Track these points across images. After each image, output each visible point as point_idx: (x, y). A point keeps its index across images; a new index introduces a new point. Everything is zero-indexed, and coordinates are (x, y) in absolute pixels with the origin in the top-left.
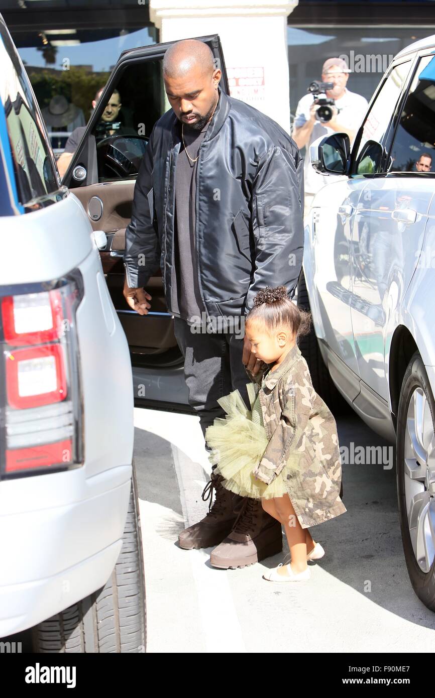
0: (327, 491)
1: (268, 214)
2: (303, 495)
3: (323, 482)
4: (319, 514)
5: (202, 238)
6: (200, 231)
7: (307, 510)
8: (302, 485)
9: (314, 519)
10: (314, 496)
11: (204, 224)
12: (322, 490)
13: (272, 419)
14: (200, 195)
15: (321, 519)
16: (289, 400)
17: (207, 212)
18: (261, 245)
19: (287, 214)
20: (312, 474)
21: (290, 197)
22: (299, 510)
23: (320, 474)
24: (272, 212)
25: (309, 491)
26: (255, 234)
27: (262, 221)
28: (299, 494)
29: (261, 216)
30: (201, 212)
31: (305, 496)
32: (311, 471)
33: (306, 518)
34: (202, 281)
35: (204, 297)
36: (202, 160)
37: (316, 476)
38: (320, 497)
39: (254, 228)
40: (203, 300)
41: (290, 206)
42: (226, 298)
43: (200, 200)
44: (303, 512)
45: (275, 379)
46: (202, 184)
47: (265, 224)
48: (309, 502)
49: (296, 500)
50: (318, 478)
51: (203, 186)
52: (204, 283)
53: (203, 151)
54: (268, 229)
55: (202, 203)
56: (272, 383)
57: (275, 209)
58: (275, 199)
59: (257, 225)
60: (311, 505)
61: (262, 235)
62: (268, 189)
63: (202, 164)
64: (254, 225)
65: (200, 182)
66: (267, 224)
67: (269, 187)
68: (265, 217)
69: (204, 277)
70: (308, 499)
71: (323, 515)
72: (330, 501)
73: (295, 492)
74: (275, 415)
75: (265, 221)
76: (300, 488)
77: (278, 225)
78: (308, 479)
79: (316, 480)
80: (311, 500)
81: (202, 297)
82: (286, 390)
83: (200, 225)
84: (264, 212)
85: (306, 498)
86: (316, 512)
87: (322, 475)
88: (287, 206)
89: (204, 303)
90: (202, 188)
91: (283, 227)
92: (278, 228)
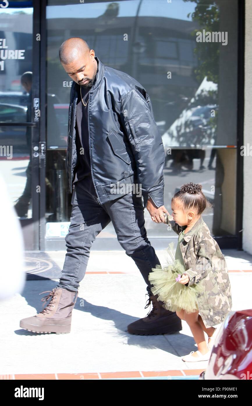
0: (222, 304)
1: (137, 130)
2: (208, 307)
3: (220, 299)
4: (217, 319)
5: (93, 147)
6: (91, 144)
7: (209, 317)
8: (207, 301)
9: (214, 322)
10: (214, 308)
11: (93, 139)
12: (219, 304)
13: (189, 261)
14: (90, 122)
15: (218, 322)
16: (202, 247)
17: (94, 132)
18: (138, 148)
19: (148, 127)
20: (213, 294)
21: (147, 117)
22: (204, 317)
23: (218, 294)
24: (140, 128)
25: (212, 304)
26: (132, 143)
27: (135, 135)
28: (205, 306)
29: (133, 132)
30: (91, 132)
31: (209, 308)
32: (213, 292)
33: (208, 321)
34: (93, 173)
35: (95, 183)
36: (91, 102)
37: (216, 295)
38: (218, 308)
39: (130, 140)
40: (94, 185)
41: (149, 122)
42: (108, 183)
43: (90, 125)
44: (207, 318)
45: (190, 236)
46: (91, 115)
47: (137, 136)
48: (210, 312)
49: (203, 311)
50: (217, 296)
51: (91, 117)
52: (95, 175)
53: (91, 96)
54: (139, 138)
55: (92, 127)
56: (188, 238)
57: (140, 126)
58: (139, 120)
59: (132, 138)
60: (212, 314)
61: (137, 143)
62: (134, 116)
63: (90, 104)
64: (130, 138)
65: (89, 115)
66: (138, 136)
67: (134, 114)
68: (136, 132)
69: (95, 171)
70: (210, 310)
71: (219, 319)
72: (224, 311)
73: (202, 306)
74: (190, 258)
75: (136, 134)
76: (206, 302)
77: (144, 135)
78: (211, 297)
79: (215, 297)
80: (212, 310)
81: (94, 183)
82: (200, 242)
83: (91, 140)
84: (135, 129)
85: (209, 309)
86: (215, 318)
87: (219, 294)
88: (147, 123)
89: (95, 186)
90: (91, 118)
91: (148, 135)
92: (144, 137)
